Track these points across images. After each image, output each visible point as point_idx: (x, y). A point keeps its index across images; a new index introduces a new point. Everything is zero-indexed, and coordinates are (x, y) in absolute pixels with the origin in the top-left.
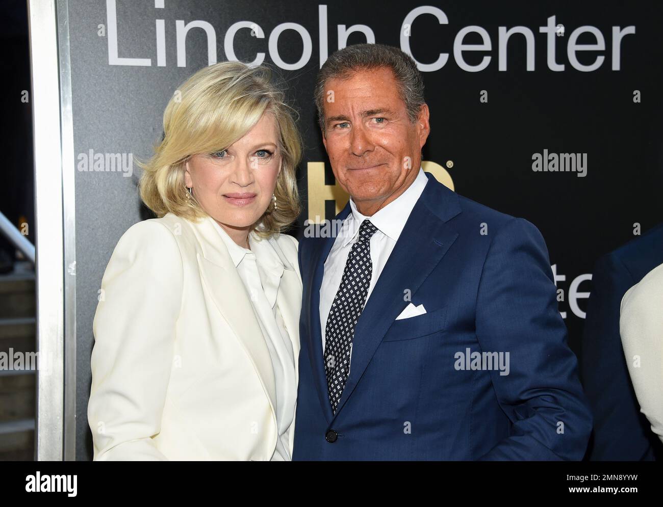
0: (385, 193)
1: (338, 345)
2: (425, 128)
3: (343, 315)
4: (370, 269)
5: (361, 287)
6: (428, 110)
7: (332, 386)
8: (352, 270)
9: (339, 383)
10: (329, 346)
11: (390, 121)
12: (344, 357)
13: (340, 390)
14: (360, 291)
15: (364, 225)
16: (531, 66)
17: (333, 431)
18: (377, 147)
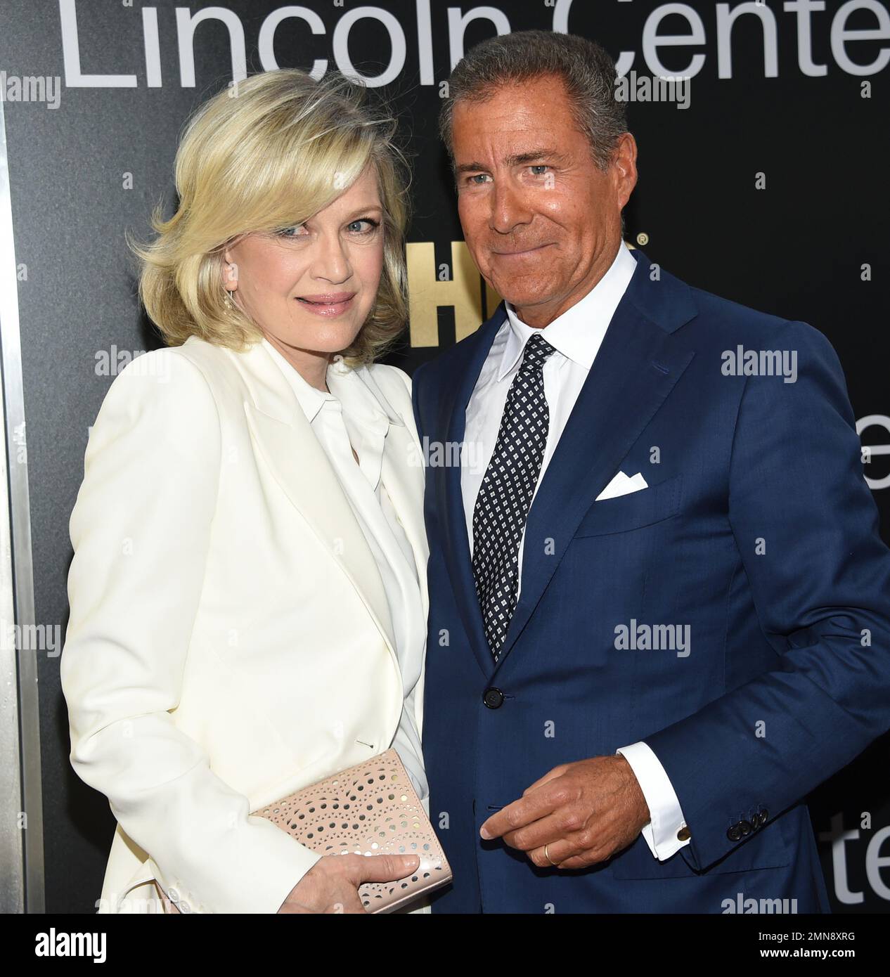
0: (555, 292)
1: (496, 546)
2: (629, 174)
3: (503, 496)
4: (545, 417)
5: (532, 448)
6: (634, 143)
7: (491, 615)
8: (516, 420)
9: (502, 610)
10: (480, 548)
11: (558, 171)
12: (508, 565)
13: (503, 621)
14: (530, 455)
15: (532, 344)
16: (771, 70)
17: (494, 689)
18: (537, 216)
